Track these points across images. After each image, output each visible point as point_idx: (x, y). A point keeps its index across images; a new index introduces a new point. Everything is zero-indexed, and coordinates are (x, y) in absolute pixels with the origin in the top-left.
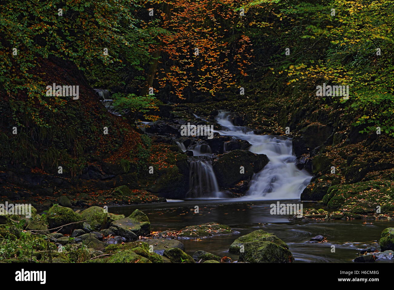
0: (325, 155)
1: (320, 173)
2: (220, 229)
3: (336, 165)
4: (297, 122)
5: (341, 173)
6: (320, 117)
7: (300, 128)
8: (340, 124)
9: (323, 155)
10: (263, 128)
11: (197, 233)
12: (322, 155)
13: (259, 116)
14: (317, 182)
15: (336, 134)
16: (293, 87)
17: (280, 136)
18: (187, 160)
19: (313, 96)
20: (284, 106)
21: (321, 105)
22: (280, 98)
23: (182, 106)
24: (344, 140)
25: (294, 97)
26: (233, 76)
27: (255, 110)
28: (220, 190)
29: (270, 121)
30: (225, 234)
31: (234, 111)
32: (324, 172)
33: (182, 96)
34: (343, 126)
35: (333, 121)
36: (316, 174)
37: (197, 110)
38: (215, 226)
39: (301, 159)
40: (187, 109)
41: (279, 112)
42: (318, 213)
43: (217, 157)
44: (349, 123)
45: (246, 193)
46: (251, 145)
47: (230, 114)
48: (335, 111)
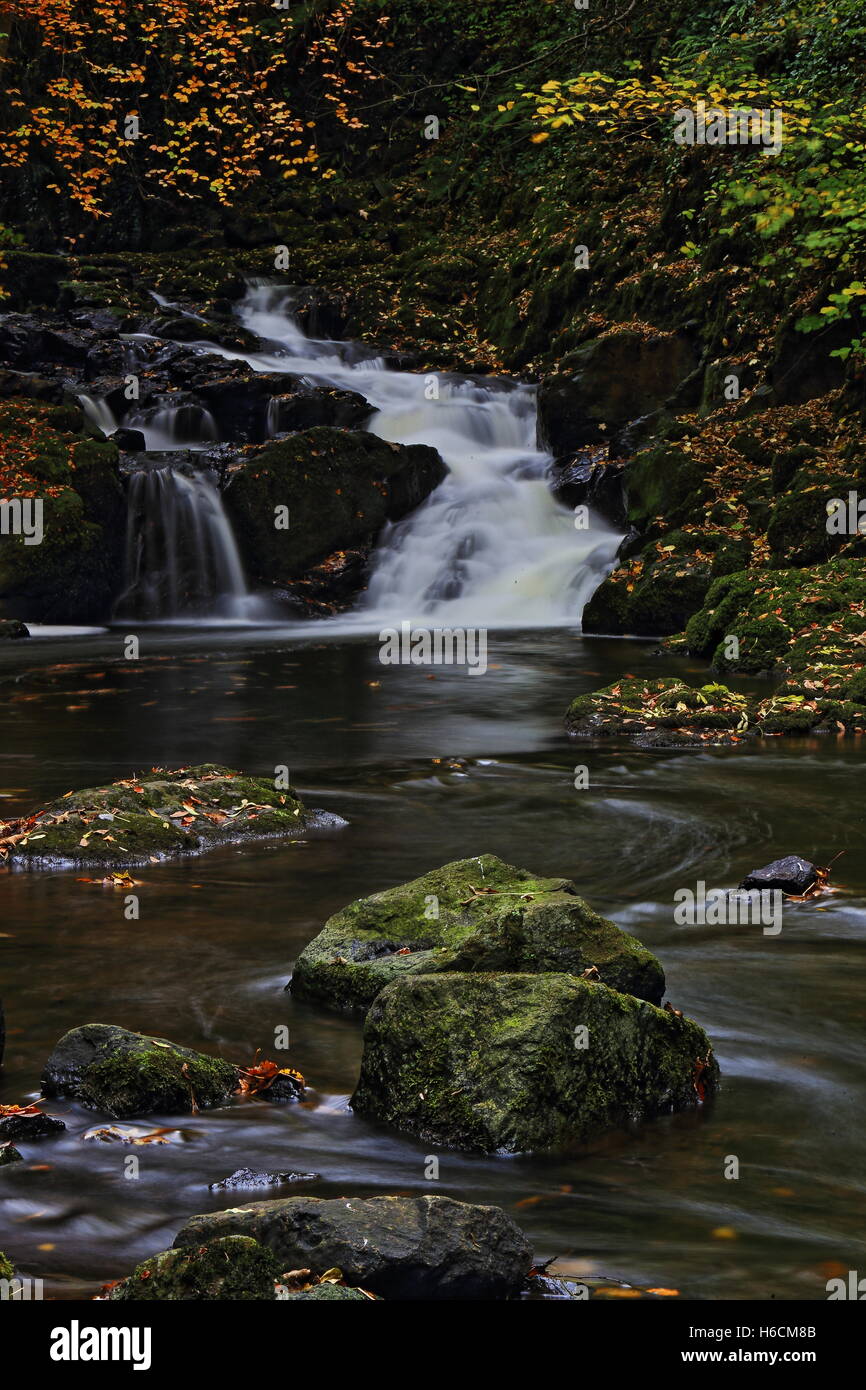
0: (679, 449)
1: (660, 521)
2: (245, 802)
3: (725, 487)
4: (554, 321)
5: (746, 523)
6: (651, 301)
7: (568, 343)
8: (733, 326)
9: (673, 448)
10: (419, 348)
11: (118, 837)
12: (669, 449)
13: (404, 302)
14: (651, 558)
15: (716, 368)
16: (537, 189)
17: (488, 376)
18: (116, 465)
19: (617, 221)
20: (503, 263)
21: (650, 255)
22: (484, 236)
23: (106, 263)
24: (750, 389)
25: (541, 226)
26: (306, 129)
27: (388, 278)
28: (253, 586)
29: (445, 321)
30: (269, 836)
31: (307, 284)
32: (673, 517)
33: (94, 202)
34: (745, 335)
35: (701, 316)
36: (641, 525)
37: (166, 276)
38: (215, 790)
39: (576, 466)
40: (127, 275)
41: (482, 287)
42: (702, 705)
43: (241, 455)
44: (768, 321)
45: (355, 600)
46: (376, 410)
47: (291, 293)
48: (709, 277)
